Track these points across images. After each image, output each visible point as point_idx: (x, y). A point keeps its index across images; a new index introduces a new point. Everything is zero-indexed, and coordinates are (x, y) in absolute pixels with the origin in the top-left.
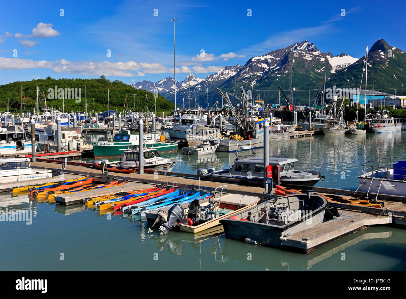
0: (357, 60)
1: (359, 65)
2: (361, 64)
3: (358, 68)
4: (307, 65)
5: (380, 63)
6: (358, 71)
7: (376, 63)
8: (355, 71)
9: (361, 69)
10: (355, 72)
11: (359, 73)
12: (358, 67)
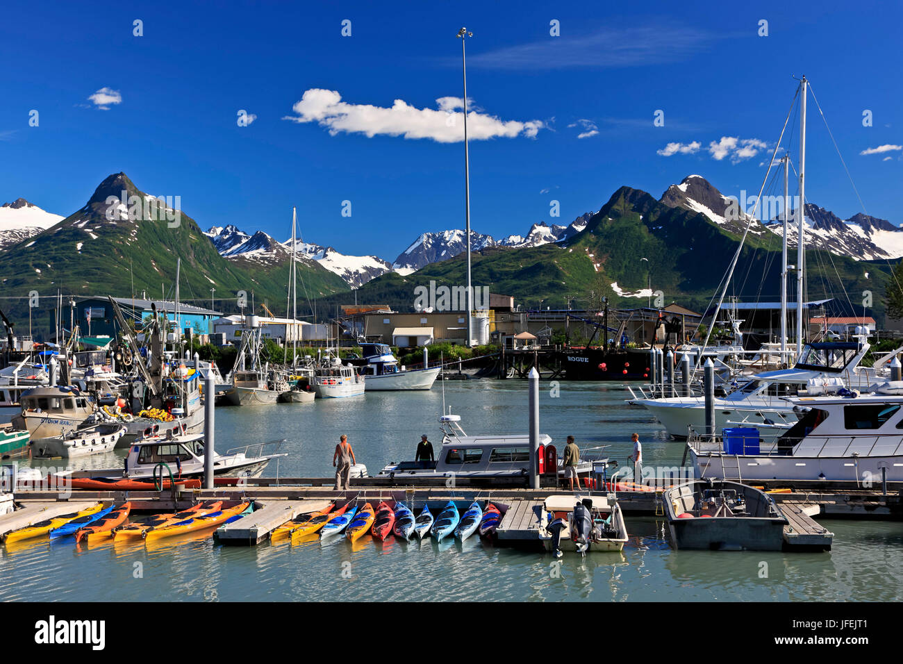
0: (60, 219)
1: (66, 232)
2: (70, 231)
3: (63, 241)
5: (119, 232)
6: (63, 248)
7: (109, 231)
8: (56, 247)
9: (70, 244)
10: (56, 250)
11: (67, 254)
12: (62, 237)
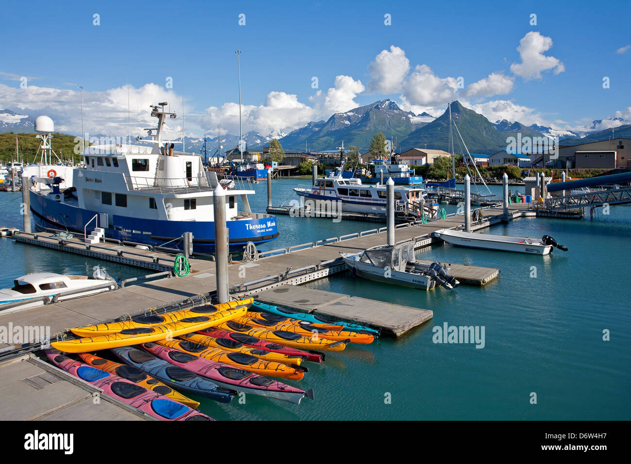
4: (388, 123)
